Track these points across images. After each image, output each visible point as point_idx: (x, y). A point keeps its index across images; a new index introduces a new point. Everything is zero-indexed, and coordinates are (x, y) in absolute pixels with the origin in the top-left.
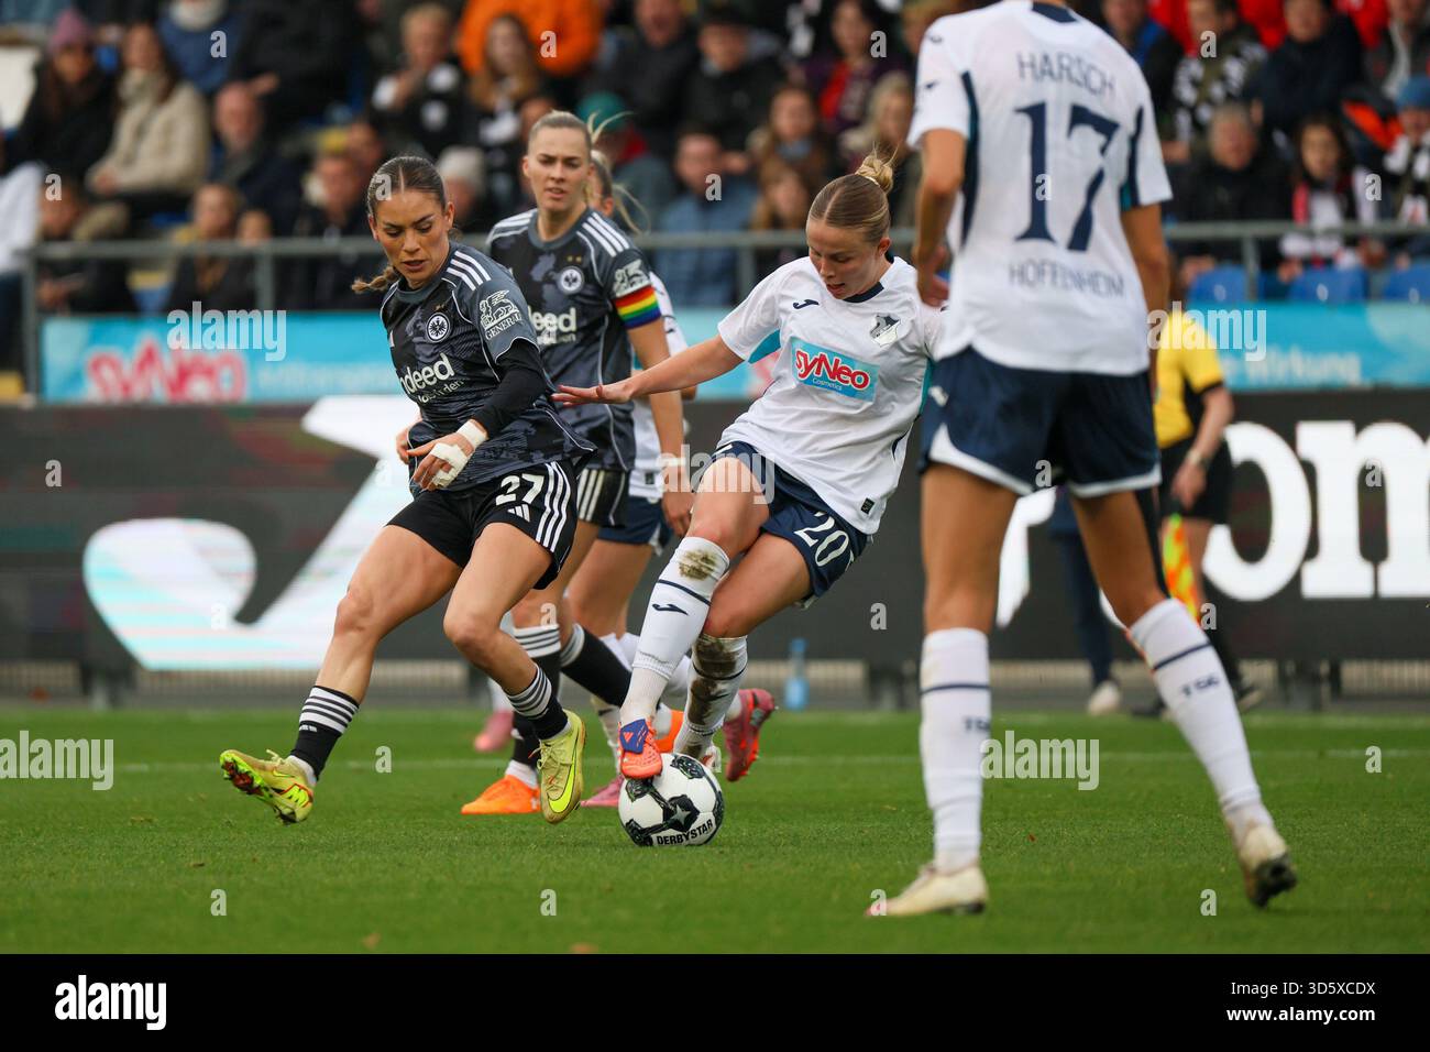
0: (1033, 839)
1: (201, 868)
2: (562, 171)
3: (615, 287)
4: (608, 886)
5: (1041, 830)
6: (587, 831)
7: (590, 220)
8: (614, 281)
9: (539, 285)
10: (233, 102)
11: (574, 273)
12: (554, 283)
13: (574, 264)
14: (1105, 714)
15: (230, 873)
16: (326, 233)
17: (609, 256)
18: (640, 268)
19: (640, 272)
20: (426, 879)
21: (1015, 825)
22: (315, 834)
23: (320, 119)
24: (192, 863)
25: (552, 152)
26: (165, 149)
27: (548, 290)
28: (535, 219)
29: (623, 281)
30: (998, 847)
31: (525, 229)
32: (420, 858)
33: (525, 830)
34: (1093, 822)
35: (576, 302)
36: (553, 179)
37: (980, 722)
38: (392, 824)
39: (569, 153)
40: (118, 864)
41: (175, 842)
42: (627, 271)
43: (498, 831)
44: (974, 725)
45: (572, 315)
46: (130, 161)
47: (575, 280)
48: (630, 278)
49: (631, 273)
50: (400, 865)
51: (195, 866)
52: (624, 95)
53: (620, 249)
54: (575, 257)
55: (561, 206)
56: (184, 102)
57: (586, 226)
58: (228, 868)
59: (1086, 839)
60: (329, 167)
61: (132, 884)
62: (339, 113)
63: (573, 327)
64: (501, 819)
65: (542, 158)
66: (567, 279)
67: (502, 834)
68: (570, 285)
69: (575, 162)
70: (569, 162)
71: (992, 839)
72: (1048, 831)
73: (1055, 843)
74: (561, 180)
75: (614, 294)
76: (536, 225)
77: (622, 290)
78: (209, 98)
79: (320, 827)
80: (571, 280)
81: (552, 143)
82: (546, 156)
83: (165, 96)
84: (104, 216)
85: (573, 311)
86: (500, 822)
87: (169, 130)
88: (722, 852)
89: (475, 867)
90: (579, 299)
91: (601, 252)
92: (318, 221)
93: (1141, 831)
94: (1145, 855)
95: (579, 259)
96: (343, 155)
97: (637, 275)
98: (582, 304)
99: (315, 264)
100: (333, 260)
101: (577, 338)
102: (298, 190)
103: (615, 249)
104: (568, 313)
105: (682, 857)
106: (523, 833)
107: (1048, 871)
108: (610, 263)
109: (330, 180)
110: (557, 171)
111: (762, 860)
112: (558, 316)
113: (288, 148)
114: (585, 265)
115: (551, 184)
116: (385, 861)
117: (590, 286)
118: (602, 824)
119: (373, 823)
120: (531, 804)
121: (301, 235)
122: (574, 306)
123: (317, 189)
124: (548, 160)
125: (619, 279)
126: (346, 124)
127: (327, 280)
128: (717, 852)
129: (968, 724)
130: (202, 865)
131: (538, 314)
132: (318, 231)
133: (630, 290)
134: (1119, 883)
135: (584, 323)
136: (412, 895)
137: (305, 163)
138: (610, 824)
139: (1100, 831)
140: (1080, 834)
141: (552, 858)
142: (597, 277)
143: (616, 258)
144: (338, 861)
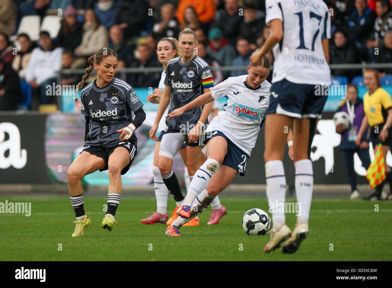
0: (335, 233)
1: (106, 241)
2: (188, 46)
3: (202, 77)
4: (217, 246)
5: (337, 231)
6: (211, 231)
7: (197, 58)
8: (202, 75)
9: (182, 76)
10: (115, 30)
11: (192, 72)
12: (186, 75)
13: (192, 70)
14: (355, 199)
15: (114, 242)
16: (140, 66)
17: (202, 68)
18: (210, 72)
19: (210, 73)
20: (167, 244)
21: (330, 230)
22: (137, 232)
23: (139, 35)
24: (103, 240)
25: (185, 41)
26: (96, 44)
27: (184, 77)
28: (180, 58)
29: (205, 75)
30: (325, 236)
31: (177, 61)
32: (166, 238)
33: (194, 230)
34: (351, 229)
35: (193, 80)
36: (186, 48)
37: (284, 186)
38: (158, 229)
39: (190, 41)
40: (83, 240)
41: (98, 234)
42: (206, 72)
43: (187, 231)
44: (283, 187)
45: (191, 84)
46: (86, 47)
47: (192, 74)
48: (207, 74)
49: (207, 73)
50: (160, 240)
51: (104, 240)
52: (222, 28)
53: (205, 66)
54: (192, 68)
55: (189, 55)
56: (101, 30)
57: (195, 60)
58: (113, 241)
59: (350, 233)
60: (141, 48)
61: (87, 245)
62: (144, 33)
63: (191, 87)
64: (188, 227)
65: (182, 42)
66: (190, 74)
67: (188, 231)
68: (191, 75)
69: (192, 43)
70: (190, 43)
71: (324, 233)
72: (339, 231)
73: (341, 234)
74: (188, 49)
75: (202, 78)
76: (180, 60)
77: (204, 77)
78: (108, 29)
79: (138, 229)
80: (191, 74)
81: (185, 38)
82: (183, 42)
83: (96, 29)
84: (79, 62)
85: (191, 82)
86: (188, 229)
87: (97, 38)
88: (249, 237)
89: (181, 241)
90: (193, 79)
91: (200, 66)
92: (138, 63)
93: (365, 231)
94: (366, 238)
95: (193, 68)
96: (145, 45)
97: (209, 74)
98: (194, 81)
99: (137, 75)
100: (142, 74)
101: (192, 90)
102: (133, 55)
103: (204, 66)
104: (190, 83)
105: (238, 238)
106: (194, 231)
107: (339, 242)
108: (202, 70)
109: (141, 52)
110: (187, 46)
111: (260, 239)
112: (187, 84)
113: (130, 43)
114: (195, 70)
115: (185, 50)
116: (156, 239)
117: (196, 76)
118: (216, 229)
119: (153, 229)
120: (196, 223)
121: (133, 67)
122: (192, 81)
123: (138, 54)
124: (184, 43)
125: (204, 74)
126: (145, 36)
127: (141, 79)
128: (247, 237)
129: (281, 186)
130: (106, 240)
131: (181, 84)
132: (138, 66)
133: (206, 78)
134: (359, 246)
135: (194, 86)
136: (163, 248)
137: (134, 47)
138: (218, 229)
139: (353, 231)
140: (348, 232)
141: (202, 238)
142: (198, 74)
143: (204, 68)
144: (143, 239)
